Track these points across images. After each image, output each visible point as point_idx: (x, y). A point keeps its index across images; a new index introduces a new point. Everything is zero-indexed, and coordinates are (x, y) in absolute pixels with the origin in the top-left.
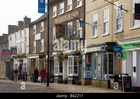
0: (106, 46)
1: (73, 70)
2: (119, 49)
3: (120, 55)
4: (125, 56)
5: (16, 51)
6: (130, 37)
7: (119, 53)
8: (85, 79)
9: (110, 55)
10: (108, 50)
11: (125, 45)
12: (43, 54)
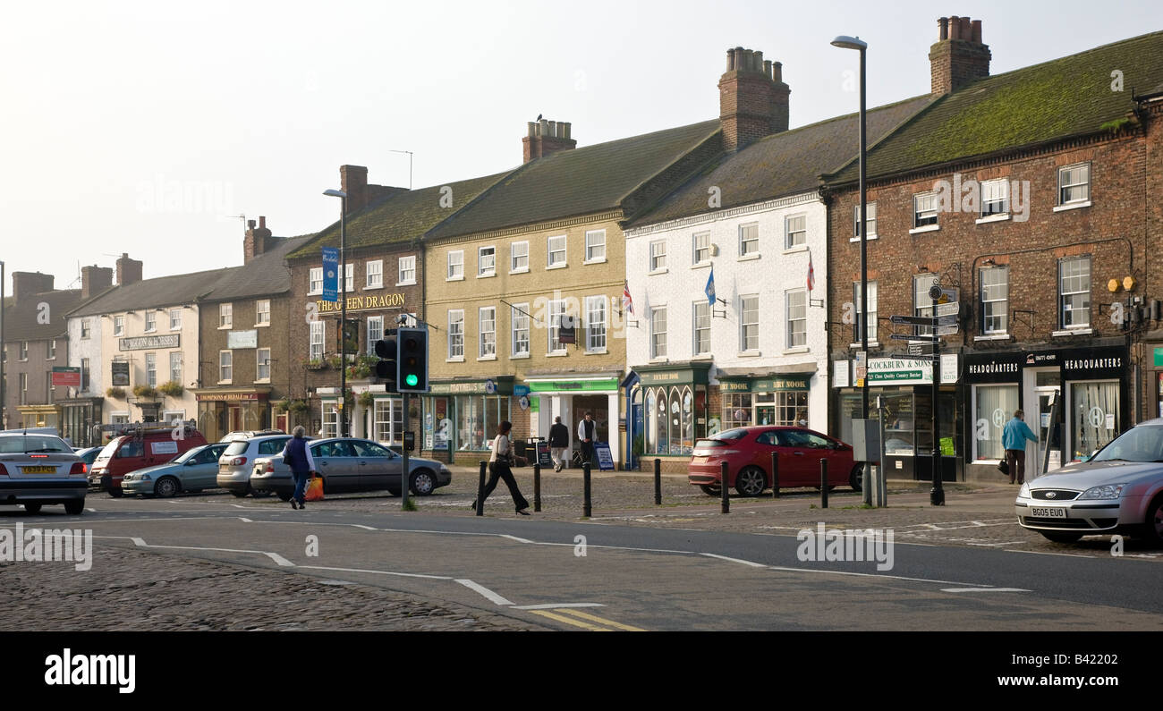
0: (496, 383)
1: (391, 433)
2: (524, 391)
3: (527, 402)
4: (536, 404)
5: (128, 374)
6: (547, 370)
7: (524, 398)
8: (434, 451)
9: (502, 400)
10: (498, 391)
11: (536, 384)
12: (270, 390)
